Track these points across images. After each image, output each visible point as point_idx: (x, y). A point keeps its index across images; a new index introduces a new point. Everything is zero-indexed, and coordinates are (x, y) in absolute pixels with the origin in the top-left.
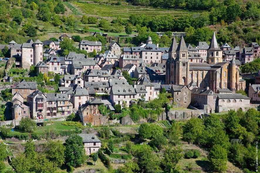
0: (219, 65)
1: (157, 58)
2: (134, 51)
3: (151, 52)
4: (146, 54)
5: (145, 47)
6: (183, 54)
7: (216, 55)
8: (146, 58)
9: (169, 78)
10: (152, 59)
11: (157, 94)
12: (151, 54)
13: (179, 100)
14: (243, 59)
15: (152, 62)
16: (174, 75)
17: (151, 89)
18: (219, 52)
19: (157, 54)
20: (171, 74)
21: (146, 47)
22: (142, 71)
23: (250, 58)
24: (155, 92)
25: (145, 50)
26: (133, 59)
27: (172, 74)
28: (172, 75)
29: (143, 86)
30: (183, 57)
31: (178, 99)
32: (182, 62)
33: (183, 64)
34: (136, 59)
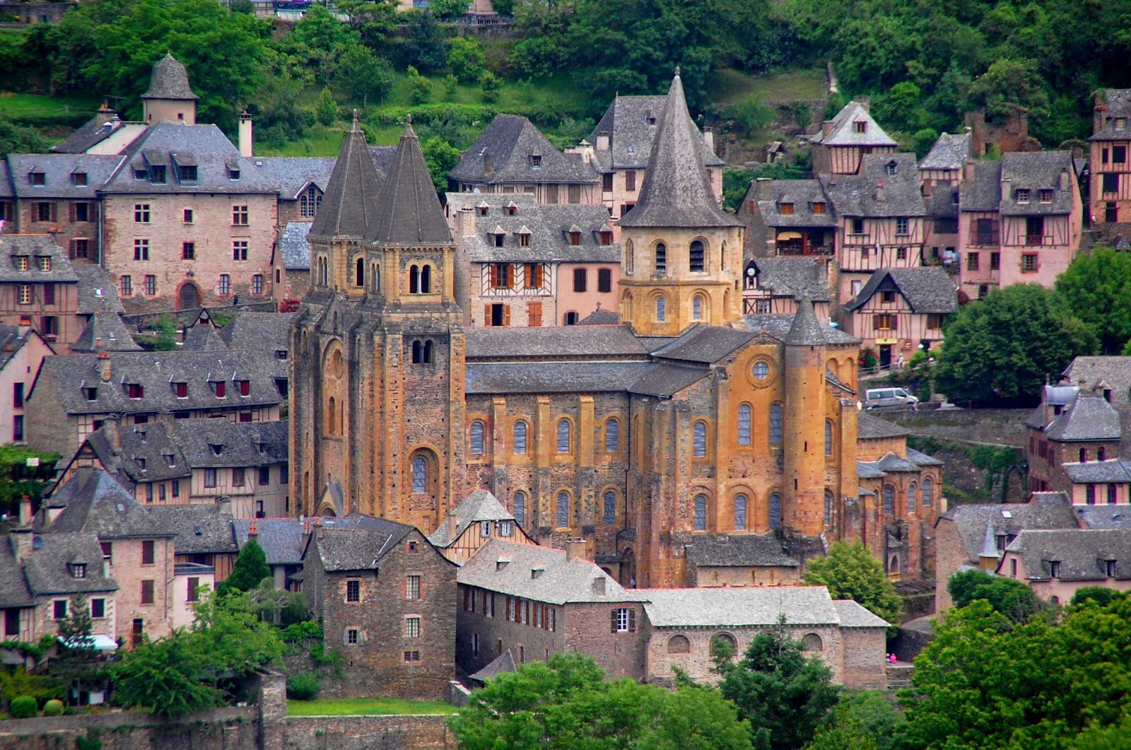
0: (706, 352)
1: (240, 253)
2: (39, 190)
3: (186, 204)
4: (142, 216)
5: (130, 149)
6: (414, 268)
7: (693, 268)
8: (141, 253)
9: (311, 448)
10: (197, 265)
11: (193, 593)
12: (181, 216)
13: (363, 636)
14: (985, 257)
15: (189, 291)
16: (346, 435)
17: (148, 558)
18: (715, 242)
19: (241, 218)
20: (326, 424)
21: (137, 157)
22: (92, 393)
23: (1043, 252)
24: (181, 584)
25: (126, 179)
26: (24, 273)
27: (337, 420)
28: (337, 434)
29: (83, 543)
30: (413, 289)
31: (353, 634)
32: (406, 337)
33: (416, 345)
34: (46, 274)
